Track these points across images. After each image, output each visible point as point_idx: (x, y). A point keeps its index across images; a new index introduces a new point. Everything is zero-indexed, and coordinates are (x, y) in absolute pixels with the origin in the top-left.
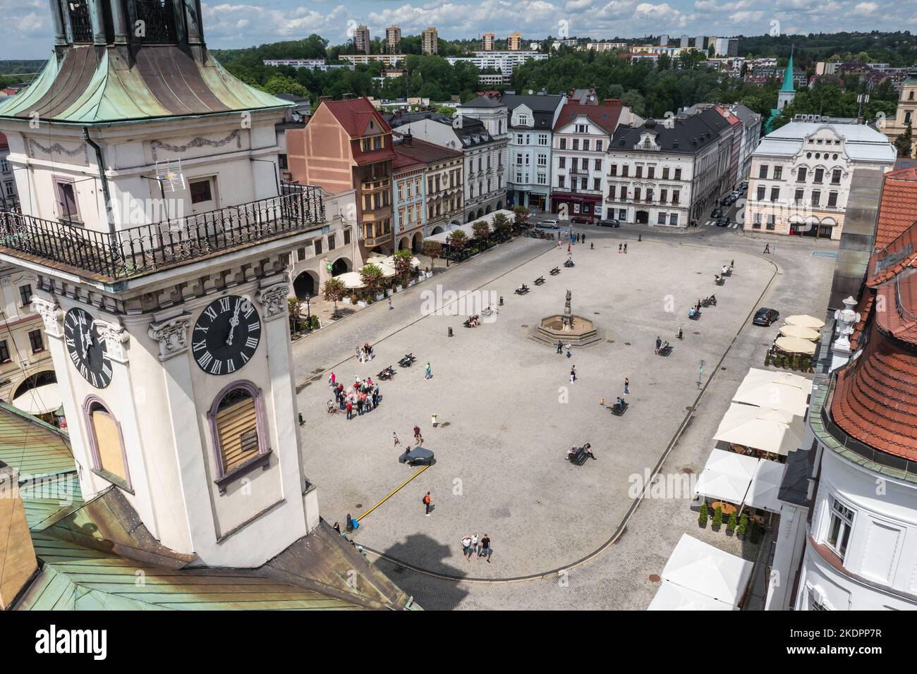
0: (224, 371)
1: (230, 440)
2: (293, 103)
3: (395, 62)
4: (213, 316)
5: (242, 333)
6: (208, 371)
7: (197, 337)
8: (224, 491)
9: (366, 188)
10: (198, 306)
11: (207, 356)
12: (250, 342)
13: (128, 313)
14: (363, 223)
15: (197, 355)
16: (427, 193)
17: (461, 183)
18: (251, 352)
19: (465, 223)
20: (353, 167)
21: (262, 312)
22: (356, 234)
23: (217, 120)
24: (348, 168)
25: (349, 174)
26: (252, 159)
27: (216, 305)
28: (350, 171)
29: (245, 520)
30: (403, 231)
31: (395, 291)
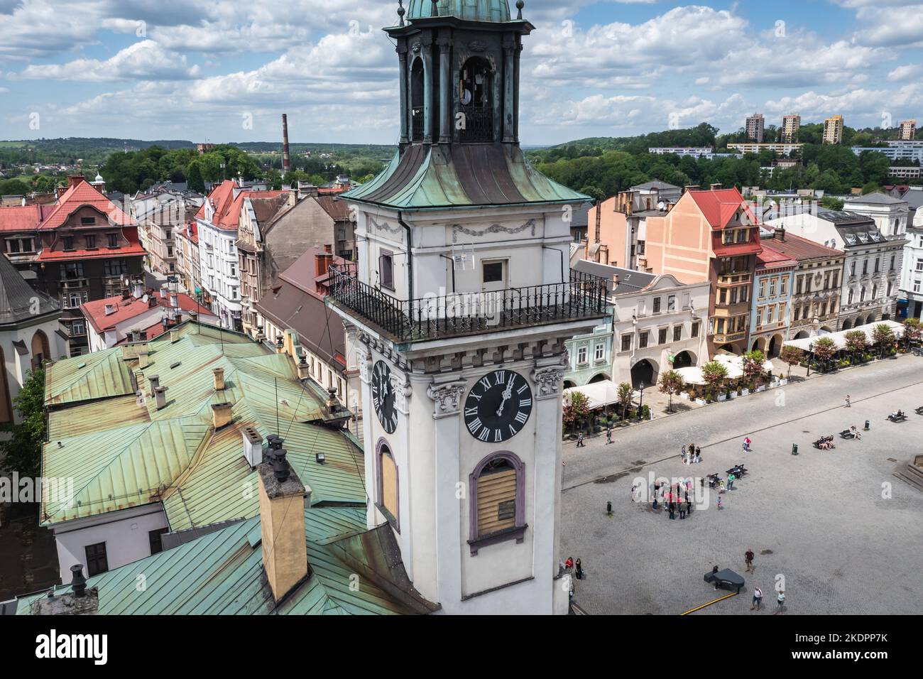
0: (491, 439)
1: (488, 505)
2: (589, 197)
3: (789, 151)
4: (488, 386)
5: (512, 406)
6: (476, 435)
7: (470, 403)
8: (474, 553)
9: (723, 281)
10: (474, 375)
11: (477, 423)
12: (520, 417)
13: (414, 372)
14: (715, 318)
15: (468, 420)
16: (795, 292)
17: (839, 285)
18: (519, 426)
19: (838, 330)
20: (712, 259)
21: (535, 390)
22: (706, 328)
23: (514, 210)
24: (706, 260)
25: (706, 265)
26: (544, 247)
27: (491, 376)
28: (708, 263)
29: (492, 587)
30: (760, 331)
31: (740, 394)
